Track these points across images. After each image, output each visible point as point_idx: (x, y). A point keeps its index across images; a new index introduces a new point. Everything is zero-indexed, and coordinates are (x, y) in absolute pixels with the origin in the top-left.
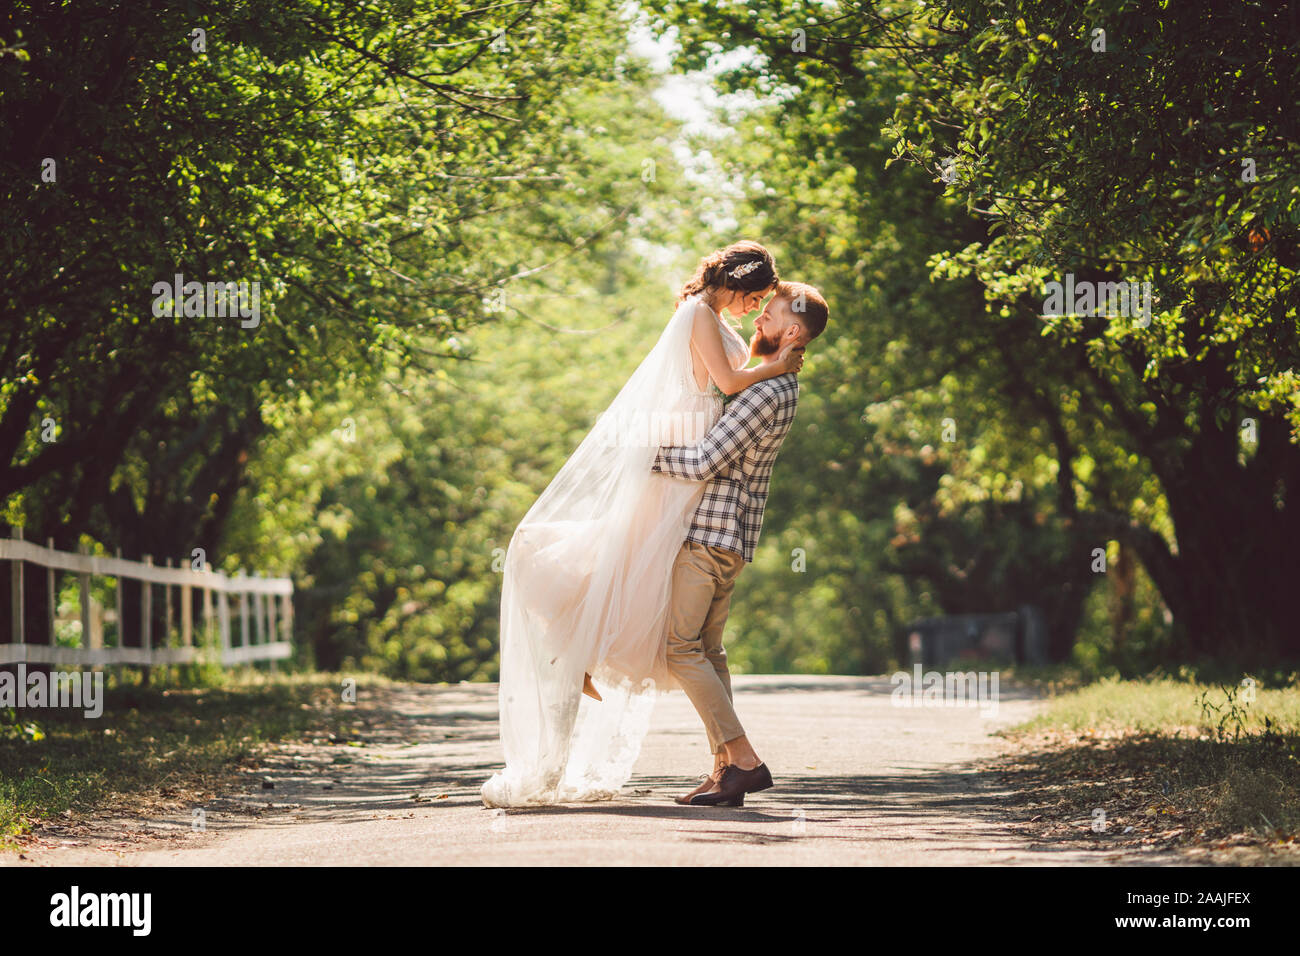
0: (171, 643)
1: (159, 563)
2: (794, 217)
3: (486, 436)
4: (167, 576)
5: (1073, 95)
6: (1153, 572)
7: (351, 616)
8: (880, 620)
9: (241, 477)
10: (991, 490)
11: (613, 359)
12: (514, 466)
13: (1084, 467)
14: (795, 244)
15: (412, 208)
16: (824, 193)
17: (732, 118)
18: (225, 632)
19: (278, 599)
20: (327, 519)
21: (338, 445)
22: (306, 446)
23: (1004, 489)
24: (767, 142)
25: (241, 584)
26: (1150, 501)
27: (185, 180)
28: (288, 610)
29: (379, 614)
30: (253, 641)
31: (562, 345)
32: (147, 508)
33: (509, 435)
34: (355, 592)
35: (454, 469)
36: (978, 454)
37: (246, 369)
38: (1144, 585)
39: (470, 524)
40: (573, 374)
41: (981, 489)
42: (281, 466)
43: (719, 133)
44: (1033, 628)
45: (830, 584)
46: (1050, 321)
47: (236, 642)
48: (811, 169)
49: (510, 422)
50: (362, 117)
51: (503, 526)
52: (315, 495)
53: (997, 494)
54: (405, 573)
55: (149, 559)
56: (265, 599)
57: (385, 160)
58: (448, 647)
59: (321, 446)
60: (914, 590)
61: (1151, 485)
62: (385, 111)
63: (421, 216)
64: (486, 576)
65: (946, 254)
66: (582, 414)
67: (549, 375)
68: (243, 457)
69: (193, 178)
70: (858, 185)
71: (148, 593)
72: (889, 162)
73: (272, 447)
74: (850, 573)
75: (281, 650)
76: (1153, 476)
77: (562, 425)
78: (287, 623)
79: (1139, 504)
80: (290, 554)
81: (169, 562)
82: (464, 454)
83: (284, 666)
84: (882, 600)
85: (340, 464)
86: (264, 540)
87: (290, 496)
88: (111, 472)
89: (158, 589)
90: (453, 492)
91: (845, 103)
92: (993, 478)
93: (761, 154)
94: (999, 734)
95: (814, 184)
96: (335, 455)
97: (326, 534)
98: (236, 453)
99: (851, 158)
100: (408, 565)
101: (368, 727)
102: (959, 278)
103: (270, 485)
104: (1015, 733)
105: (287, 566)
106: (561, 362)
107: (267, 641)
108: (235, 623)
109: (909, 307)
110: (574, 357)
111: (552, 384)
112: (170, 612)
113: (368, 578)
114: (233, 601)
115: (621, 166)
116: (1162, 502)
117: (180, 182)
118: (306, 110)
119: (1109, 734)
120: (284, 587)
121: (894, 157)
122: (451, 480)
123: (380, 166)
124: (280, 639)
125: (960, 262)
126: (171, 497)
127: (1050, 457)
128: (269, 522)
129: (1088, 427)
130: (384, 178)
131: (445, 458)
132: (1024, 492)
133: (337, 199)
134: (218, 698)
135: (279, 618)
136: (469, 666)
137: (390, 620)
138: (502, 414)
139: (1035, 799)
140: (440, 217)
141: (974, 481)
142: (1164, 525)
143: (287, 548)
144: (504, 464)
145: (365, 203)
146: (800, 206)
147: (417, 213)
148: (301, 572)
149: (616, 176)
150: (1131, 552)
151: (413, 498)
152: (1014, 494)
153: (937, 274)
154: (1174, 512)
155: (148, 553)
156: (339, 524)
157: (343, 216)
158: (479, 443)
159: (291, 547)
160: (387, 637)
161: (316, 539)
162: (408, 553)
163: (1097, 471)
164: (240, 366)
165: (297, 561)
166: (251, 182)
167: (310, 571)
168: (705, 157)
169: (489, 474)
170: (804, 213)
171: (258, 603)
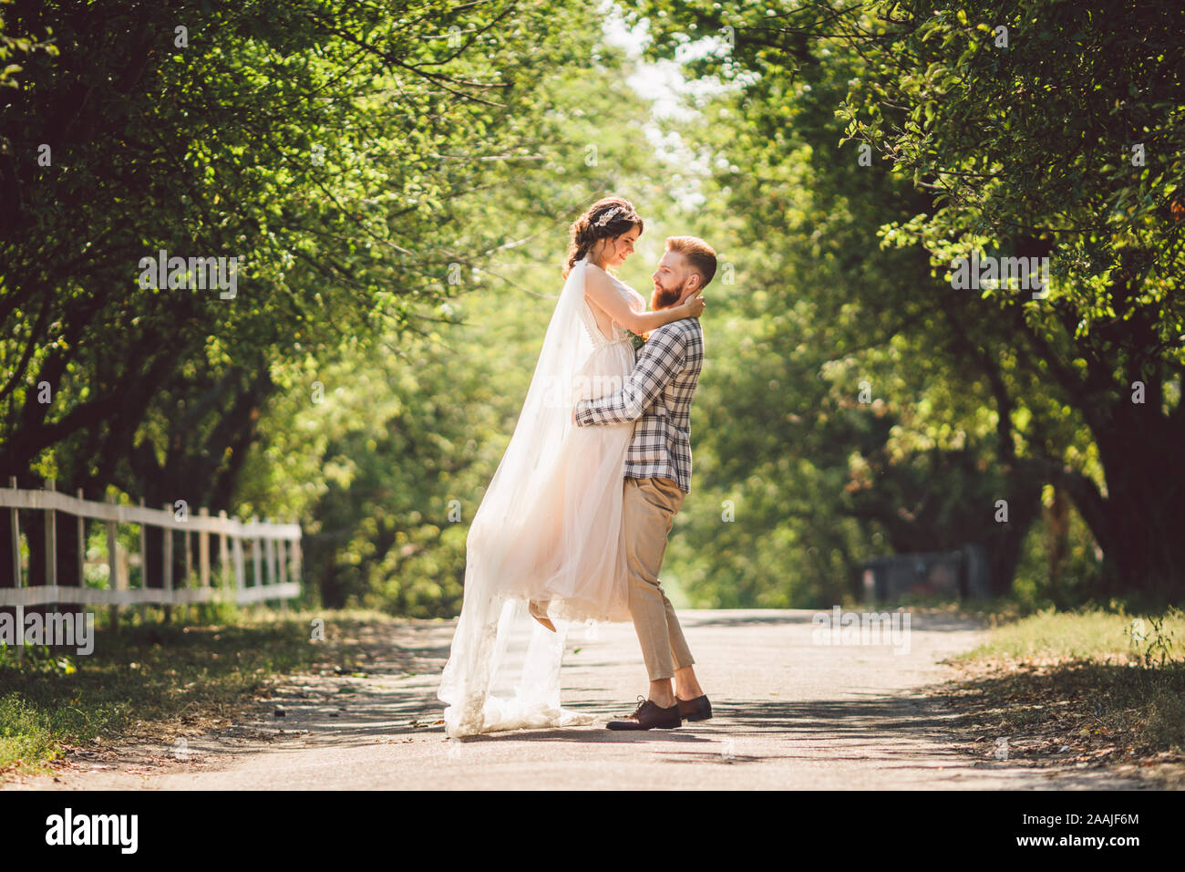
0: (190, 584)
2: (756, 192)
3: (476, 394)
4: (185, 522)
5: (1010, 79)
6: (1085, 514)
7: (354, 558)
8: (836, 559)
9: (253, 432)
10: (936, 440)
12: (502, 420)
13: (1021, 418)
14: (756, 216)
15: (408, 186)
16: (783, 170)
17: (699, 102)
18: (240, 572)
19: (287, 544)
20: (332, 470)
21: (340, 402)
22: (312, 403)
23: (949, 439)
24: (731, 124)
25: (253, 529)
26: (1082, 448)
27: (201, 162)
28: (296, 553)
29: (380, 556)
30: (265, 581)
31: (545, 310)
32: (169, 460)
33: (497, 392)
34: (357, 536)
35: (446, 424)
36: (925, 407)
37: (258, 334)
38: (1077, 526)
39: (462, 474)
41: (928, 438)
42: (290, 423)
43: (687, 115)
44: (975, 565)
45: (790, 526)
47: (249, 582)
48: (771, 149)
49: (498, 381)
50: (362, 103)
52: (321, 447)
53: (942, 443)
54: (403, 518)
56: (276, 543)
57: (383, 142)
58: (443, 586)
59: (324, 404)
60: (867, 532)
61: (1083, 434)
62: (382, 98)
63: (416, 194)
65: (895, 224)
68: (255, 414)
69: (208, 160)
70: (814, 162)
71: (169, 538)
72: (842, 141)
73: (281, 405)
75: (291, 590)
76: (1085, 425)
78: (296, 565)
79: (1072, 451)
80: (299, 502)
82: (456, 410)
83: (293, 604)
84: (838, 541)
85: (343, 420)
86: (275, 489)
87: (298, 450)
88: (135, 429)
89: (178, 535)
90: (446, 444)
91: (802, 88)
92: (939, 428)
93: (725, 135)
94: (945, 662)
95: (774, 162)
96: (338, 412)
97: (332, 483)
98: (248, 411)
99: (808, 138)
100: (406, 511)
101: (370, 659)
102: (907, 246)
103: (280, 439)
104: (961, 661)
105: (295, 514)
107: (278, 581)
108: (249, 565)
109: (861, 273)
112: (189, 555)
113: (369, 524)
114: (246, 545)
115: (599, 146)
116: (1092, 449)
117: (196, 164)
118: (310, 98)
119: (1046, 661)
120: (293, 533)
121: (847, 136)
122: (445, 433)
123: (378, 148)
124: (289, 579)
125: (907, 231)
126: (190, 451)
127: (991, 408)
128: (279, 473)
129: (1025, 382)
130: (380, 159)
131: (439, 414)
132: (967, 441)
133: (339, 178)
134: (233, 634)
135: (288, 561)
137: (390, 562)
138: (491, 373)
139: (979, 721)
140: (433, 193)
141: (922, 432)
142: (1095, 470)
143: (296, 496)
144: (492, 418)
145: (365, 182)
146: (761, 182)
147: (412, 190)
148: (309, 518)
150: (1064, 495)
151: (410, 450)
152: (958, 443)
153: (886, 243)
154: (1104, 458)
156: (343, 474)
157: (345, 194)
158: (470, 399)
159: (299, 495)
160: (387, 577)
161: (322, 488)
162: (405, 500)
163: (1031, 423)
164: (251, 331)
165: (305, 508)
166: (261, 164)
167: (317, 518)
168: (674, 137)
169: (479, 428)
170: (765, 188)
171: (270, 547)
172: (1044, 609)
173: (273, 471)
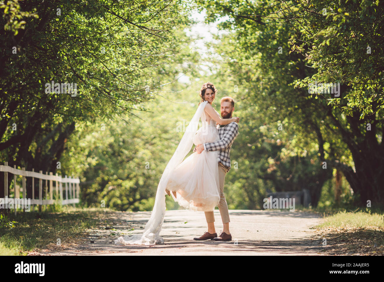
0: (47, 198)
1: (44, 173)
2: (240, 68)
3: (137, 135)
4: (46, 177)
6: (348, 179)
7: (93, 190)
8: (255, 194)
9: (65, 147)
10: (297, 153)
11: (176, 111)
12: (145, 144)
13: (326, 146)
14: (240, 76)
15: (131, 64)
16: (251, 60)
17: (221, 37)
18: (61, 195)
19: (76, 185)
20: (89, 160)
21: (94, 137)
22: (84, 137)
23: (301, 153)
24: (232, 44)
25: (66, 180)
26: (347, 157)
27: (63, 55)
28: (78, 188)
29: (102, 190)
30: (69, 198)
31: (161, 107)
32: (36, 157)
33: (143, 134)
34: (95, 183)
35: (126, 145)
36: (294, 142)
37: (75, 113)
38: (344, 182)
39: (131, 162)
40: (164, 116)
41: (294, 153)
42: (77, 144)
43: (216, 42)
44: (306, 196)
45: (240, 182)
46: (330, 101)
47: (64, 198)
48: (247, 54)
49: (144, 131)
50: (118, 36)
51: (140, 163)
52: (86, 152)
53: (299, 154)
54: (111, 178)
55: (41, 172)
56: (72, 184)
57: (124, 49)
58: (122, 200)
59: (88, 137)
60: (265, 184)
61: (348, 152)
62: (123, 34)
63: (134, 67)
64: (135, 178)
65: (299, 80)
66: (166, 128)
67: (157, 116)
68: (66, 140)
69: (65, 54)
70: (262, 58)
71: (41, 182)
72: (290, 52)
73: (74, 137)
74: (247, 178)
75: (77, 201)
76: (348, 149)
77: (159, 132)
78: (78, 192)
79: (343, 158)
80: (79, 171)
81: (47, 173)
82: (130, 141)
83: (77, 205)
84: (257, 188)
85: (95, 143)
86: (71, 166)
87: (79, 153)
89: (44, 181)
90: (126, 152)
91: (258, 33)
92: (298, 149)
93: (231, 48)
94: (313, 228)
95: (247, 58)
96: (93, 140)
97: (89, 164)
98: (64, 139)
99: (260, 50)
100: (112, 175)
101: (115, 224)
102: (303, 87)
103: (73, 149)
104: (318, 228)
105: (78, 174)
106: (160, 112)
107: (73, 198)
108: (64, 192)
109: (275, 96)
110: (164, 111)
111: (157, 119)
112: (47, 188)
113: (99, 179)
114: (64, 185)
115: (185, 52)
116: (351, 158)
117: (61, 55)
118: (100, 34)
120: (77, 181)
121: (292, 50)
122: (125, 148)
123: (121, 51)
124: (76, 197)
125: (303, 82)
126: (43, 153)
127: (315, 143)
128: (73, 161)
129: (328, 133)
130: (124, 54)
131: (124, 142)
132: (307, 154)
133: (109, 61)
134: (64, 215)
135: (76, 191)
136: (126, 206)
137: (104, 192)
138: (142, 128)
139: (334, 248)
140: (140, 67)
141: (292, 150)
142: (352, 164)
143: (78, 169)
144: (141, 144)
145: (118, 62)
146: (242, 64)
147: (133, 65)
148: (82, 177)
149: (184, 55)
150: (341, 173)
151: (113, 154)
152: (304, 154)
153: (296, 86)
154: (355, 160)
155: (41, 170)
156: (94, 162)
158: (134, 137)
159: (79, 168)
160: (104, 197)
161: (87, 166)
162: (112, 171)
163: (330, 148)
164: (73, 112)
165: (81, 173)
166: (83, 56)
167: (84, 177)
168: (212, 50)
169: (137, 147)
170: (243, 67)
171: (70, 185)
172: (342, 211)
173: (71, 160)
